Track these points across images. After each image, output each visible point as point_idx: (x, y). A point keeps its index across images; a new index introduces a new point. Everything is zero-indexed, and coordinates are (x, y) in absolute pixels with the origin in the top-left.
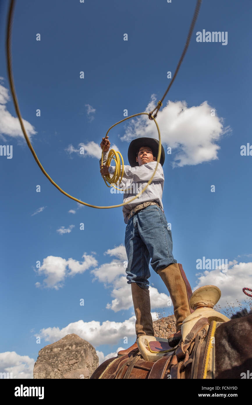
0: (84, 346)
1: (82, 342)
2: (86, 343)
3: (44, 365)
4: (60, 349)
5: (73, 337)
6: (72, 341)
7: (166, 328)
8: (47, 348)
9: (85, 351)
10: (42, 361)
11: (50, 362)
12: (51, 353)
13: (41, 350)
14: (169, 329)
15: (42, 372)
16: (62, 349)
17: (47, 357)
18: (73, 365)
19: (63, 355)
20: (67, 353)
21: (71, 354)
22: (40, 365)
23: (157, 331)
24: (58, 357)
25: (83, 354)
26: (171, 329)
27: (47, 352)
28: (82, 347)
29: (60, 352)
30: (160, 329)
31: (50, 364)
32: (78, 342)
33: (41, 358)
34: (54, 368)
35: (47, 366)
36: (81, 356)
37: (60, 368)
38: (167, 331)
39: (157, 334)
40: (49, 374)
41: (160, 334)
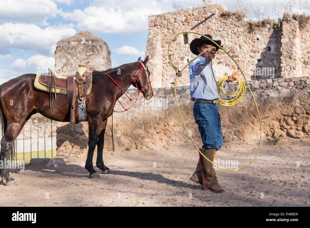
0: (100, 43)
1: (98, 39)
2: (101, 40)
3: (64, 54)
4: (77, 43)
5: (88, 34)
6: (87, 37)
7: (183, 21)
8: (65, 41)
9: (101, 46)
10: (62, 51)
11: (69, 52)
12: (69, 46)
13: (59, 42)
14: (186, 22)
15: (62, 58)
16: (79, 43)
17: (66, 48)
18: (90, 56)
19: (81, 48)
20: (84, 47)
21: (88, 48)
22: (60, 54)
23: (172, 23)
24: (76, 49)
25: (98, 48)
26: (189, 23)
27: (65, 44)
28: (98, 43)
29: (78, 45)
30: (176, 21)
31: (69, 53)
32: (94, 39)
33: (61, 48)
34: (73, 57)
35: (67, 55)
36: (97, 50)
37: (78, 57)
38: (183, 25)
39: (171, 26)
40: (70, 61)
41: (175, 27)
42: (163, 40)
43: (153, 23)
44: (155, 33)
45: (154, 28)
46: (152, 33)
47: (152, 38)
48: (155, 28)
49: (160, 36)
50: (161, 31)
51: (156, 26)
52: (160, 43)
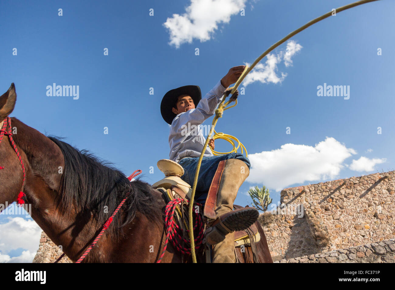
42: (53, 256)
43: (46, 238)
44: (45, 249)
45: (45, 244)
46: (42, 249)
47: (42, 254)
48: (47, 244)
49: (50, 251)
50: (52, 247)
51: (48, 242)
52: (49, 259)
